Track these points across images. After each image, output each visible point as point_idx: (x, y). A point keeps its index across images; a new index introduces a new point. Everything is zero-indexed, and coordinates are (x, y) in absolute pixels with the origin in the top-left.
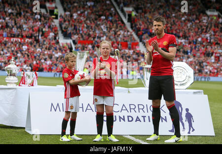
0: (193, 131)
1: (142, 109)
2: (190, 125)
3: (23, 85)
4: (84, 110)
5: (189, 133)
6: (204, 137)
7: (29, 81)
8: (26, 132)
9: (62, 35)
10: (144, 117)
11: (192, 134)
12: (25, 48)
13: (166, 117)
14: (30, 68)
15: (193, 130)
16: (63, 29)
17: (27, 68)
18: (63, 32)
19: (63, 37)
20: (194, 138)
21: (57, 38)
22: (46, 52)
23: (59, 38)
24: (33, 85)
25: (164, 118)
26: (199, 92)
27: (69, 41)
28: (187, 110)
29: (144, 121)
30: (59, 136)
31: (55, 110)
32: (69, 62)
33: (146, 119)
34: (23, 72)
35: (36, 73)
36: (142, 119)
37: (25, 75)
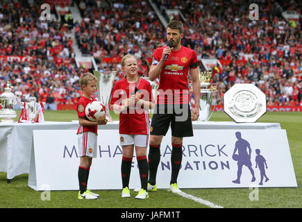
0: (266, 181)
1: (194, 152)
2: (263, 173)
3: (24, 121)
4: (112, 155)
5: (261, 184)
6: (282, 190)
7: (32, 115)
8: (30, 188)
9: (79, 50)
10: (197, 163)
11: (265, 185)
12: (27, 70)
13: (227, 162)
14: (35, 98)
15: (267, 179)
16: (81, 43)
17: (31, 98)
18: (80, 46)
19: (80, 53)
20: (268, 191)
21: (73, 55)
22: (57, 76)
23: (75, 56)
24: (37, 121)
25: (226, 164)
26: (274, 126)
27: (90, 59)
28: (258, 151)
29: (198, 169)
30: (76, 192)
31: (71, 156)
32: (88, 86)
33: (201, 165)
34: (23, 103)
35: (41, 104)
36: (194, 166)
37: (27, 107)
